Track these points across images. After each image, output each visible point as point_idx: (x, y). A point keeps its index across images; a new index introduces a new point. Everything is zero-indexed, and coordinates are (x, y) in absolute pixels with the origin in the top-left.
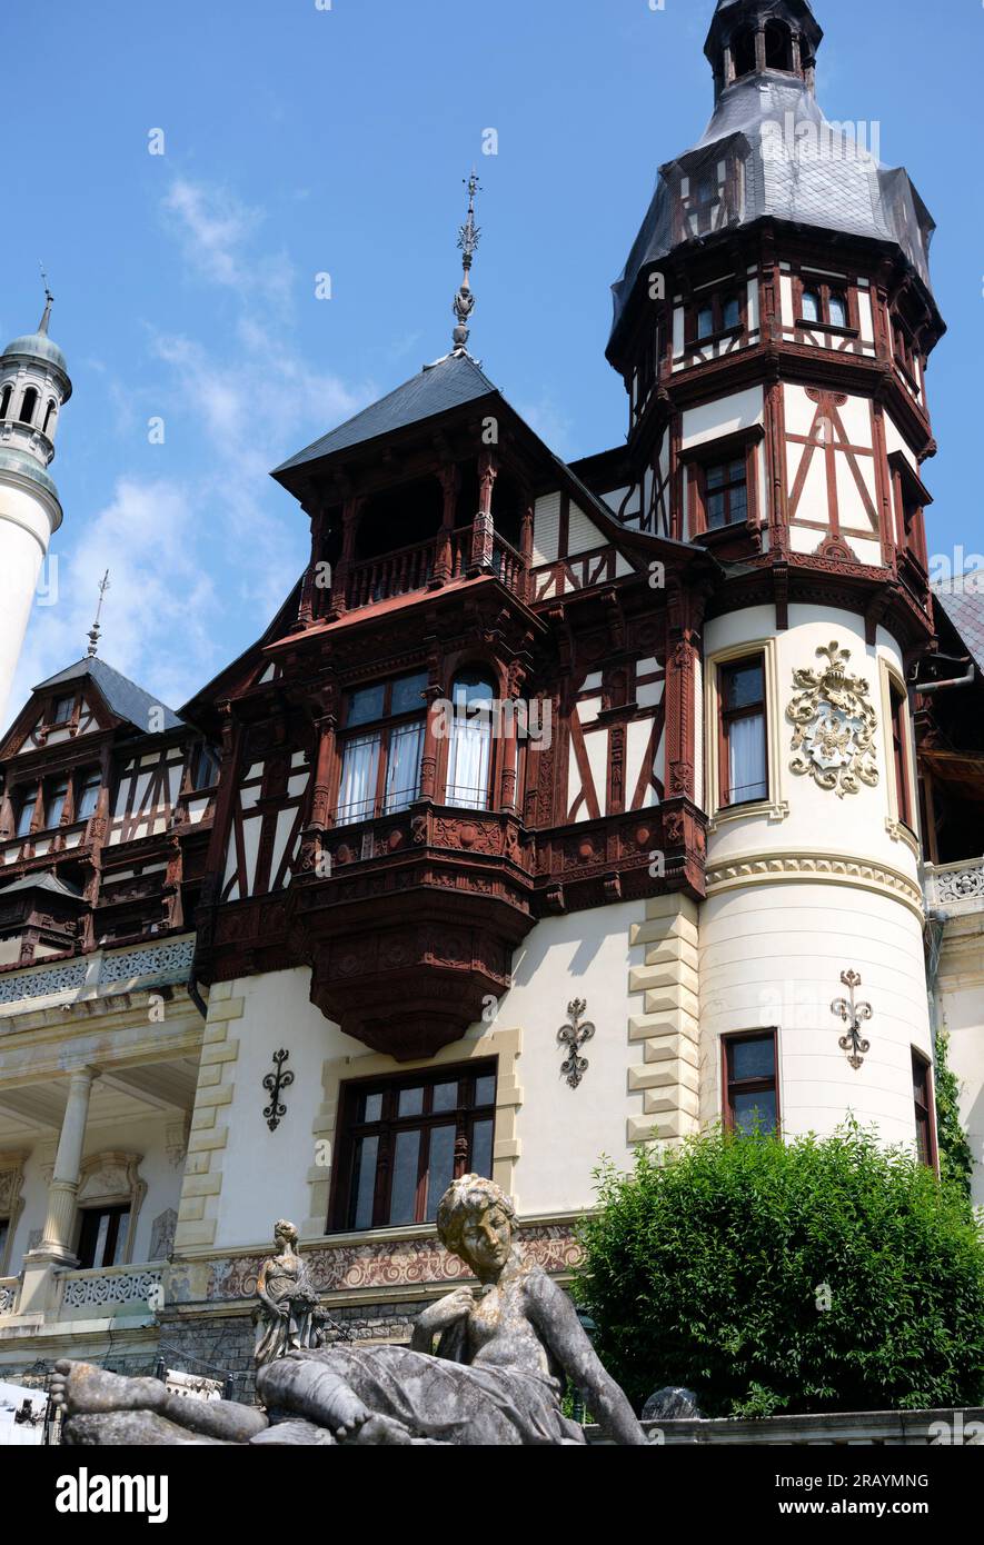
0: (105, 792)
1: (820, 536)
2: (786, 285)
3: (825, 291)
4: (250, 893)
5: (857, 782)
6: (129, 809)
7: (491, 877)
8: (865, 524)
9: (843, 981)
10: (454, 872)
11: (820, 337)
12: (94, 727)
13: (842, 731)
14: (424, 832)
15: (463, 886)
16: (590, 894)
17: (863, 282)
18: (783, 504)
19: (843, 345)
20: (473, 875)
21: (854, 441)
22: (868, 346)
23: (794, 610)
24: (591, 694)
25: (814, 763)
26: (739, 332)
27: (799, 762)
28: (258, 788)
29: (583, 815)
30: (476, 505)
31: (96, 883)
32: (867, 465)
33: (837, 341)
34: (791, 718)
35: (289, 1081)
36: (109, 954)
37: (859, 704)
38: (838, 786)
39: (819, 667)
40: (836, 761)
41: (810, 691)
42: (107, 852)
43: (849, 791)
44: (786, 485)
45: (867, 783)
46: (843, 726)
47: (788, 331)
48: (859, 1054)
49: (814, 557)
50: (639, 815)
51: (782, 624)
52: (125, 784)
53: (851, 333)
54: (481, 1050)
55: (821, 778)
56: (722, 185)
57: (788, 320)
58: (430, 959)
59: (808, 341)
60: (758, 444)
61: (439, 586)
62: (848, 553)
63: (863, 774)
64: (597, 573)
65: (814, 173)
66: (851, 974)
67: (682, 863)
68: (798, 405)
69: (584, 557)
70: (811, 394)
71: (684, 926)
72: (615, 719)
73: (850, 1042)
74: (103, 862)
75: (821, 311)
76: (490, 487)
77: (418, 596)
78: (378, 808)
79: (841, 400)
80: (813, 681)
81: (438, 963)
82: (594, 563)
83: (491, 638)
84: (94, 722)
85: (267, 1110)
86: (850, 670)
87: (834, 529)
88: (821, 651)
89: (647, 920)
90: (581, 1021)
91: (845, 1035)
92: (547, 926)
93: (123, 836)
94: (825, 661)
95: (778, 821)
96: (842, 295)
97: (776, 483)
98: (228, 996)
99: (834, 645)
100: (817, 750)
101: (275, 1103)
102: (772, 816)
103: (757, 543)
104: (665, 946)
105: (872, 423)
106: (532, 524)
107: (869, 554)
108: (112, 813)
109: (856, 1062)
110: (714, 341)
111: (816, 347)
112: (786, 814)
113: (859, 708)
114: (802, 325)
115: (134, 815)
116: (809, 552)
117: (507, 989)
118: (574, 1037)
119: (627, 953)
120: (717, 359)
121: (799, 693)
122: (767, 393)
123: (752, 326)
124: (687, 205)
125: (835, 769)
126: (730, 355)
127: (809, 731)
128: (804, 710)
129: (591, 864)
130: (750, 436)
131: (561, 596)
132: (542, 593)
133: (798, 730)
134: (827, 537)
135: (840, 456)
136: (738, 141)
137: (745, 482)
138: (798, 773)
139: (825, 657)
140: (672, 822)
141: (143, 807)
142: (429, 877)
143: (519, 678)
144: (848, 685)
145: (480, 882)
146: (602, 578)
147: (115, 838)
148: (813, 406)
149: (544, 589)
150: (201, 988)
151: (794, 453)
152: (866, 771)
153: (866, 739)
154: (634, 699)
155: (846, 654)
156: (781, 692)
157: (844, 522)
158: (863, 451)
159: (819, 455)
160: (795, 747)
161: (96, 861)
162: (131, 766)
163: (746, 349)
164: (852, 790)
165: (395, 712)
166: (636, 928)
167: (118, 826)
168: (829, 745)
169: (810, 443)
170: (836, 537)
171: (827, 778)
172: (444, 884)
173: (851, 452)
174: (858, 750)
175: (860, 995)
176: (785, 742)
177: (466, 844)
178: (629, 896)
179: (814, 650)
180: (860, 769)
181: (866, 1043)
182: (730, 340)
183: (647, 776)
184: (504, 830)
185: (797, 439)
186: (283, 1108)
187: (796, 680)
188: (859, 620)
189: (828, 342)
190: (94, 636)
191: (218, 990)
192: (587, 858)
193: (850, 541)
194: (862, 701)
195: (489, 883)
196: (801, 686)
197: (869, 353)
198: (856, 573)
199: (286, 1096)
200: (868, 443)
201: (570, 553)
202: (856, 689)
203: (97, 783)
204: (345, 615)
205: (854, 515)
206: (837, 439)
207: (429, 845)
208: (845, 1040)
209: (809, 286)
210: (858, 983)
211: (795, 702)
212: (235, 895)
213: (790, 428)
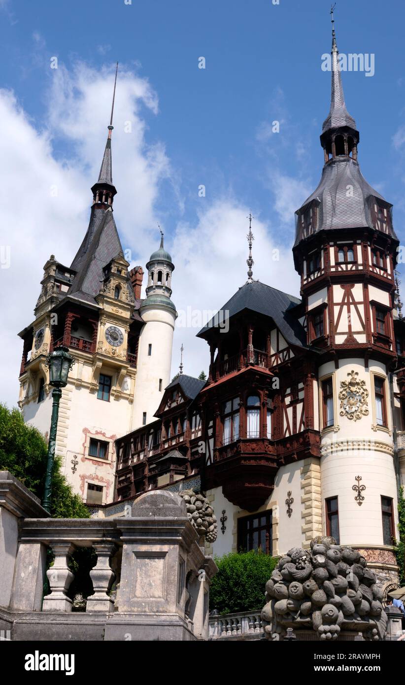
0: (188, 422)
1: (345, 337)
2: (332, 250)
3: (346, 248)
4: (212, 462)
5: (361, 415)
6: (196, 427)
7: (260, 459)
8: (360, 329)
9: (356, 479)
10: (250, 459)
11: (344, 266)
12: (182, 401)
13: (355, 400)
14: (240, 448)
15: (253, 463)
16: (289, 460)
17: (359, 242)
18: (334, 328)
19: (352, 267)
20: (255, 459)
21: (357, 300)
22: (360, 265)
23: (341, 361)
24: (289, 395)
25: (346, 412)
26: (319, 270)
27: (342, 412)
28: (212, 429)
29: (287, 435)
30: (248, 343)
31: (189, 452)
32: (361, 308)
33: (350, 266)
34: (340, 398)
35: (226, 519)
36: (184, 481)
37: (362, 389)
38: (355, 418)
39: (348, 379)
40: (353, 410)
41: (345, 388)
42: (192, 442)
43: (358, 419)
44: (334, 321)
45: (364, 415)
46: (356, 398)
47: (333, 267)
48: (361, 501)
49: (343, 344)
50: (300, 433)
51: (337, 367)
52: (194, 418)
53: (355, 263)
54: (268, 508)
55: (349, 416)
56: (312, 218)
57: (333, 263)
58: (247, 485)
59: (340, 269)
60: (326, 309)
61: (240, 370)
62: (355, 340)
63: (363, 412)
64: (286, 356)
65: (341, 206)
66: (358, 477)
67: (309, 449)
68: (338, 292)
69: (282, 351)
70: (342, 287)
71: (314, 467)
72: (293, 403)
73: (358, 498)
74: (191, 445)
75: (345, 256)
76: (251, 335)
77: (235, 374)
78: (232, 440)
79: (353, 286)
80: (346, 385)
81: (250, 485)
82: (285, 353)
83: (254, 386)
84: (182, 399)
85: (222, 528)
86: (359, 379)
87: (350, 333)
88: (349, 374)
89: (305, 466)
90: (291, 497)
91: (357, 496)
92: (282, 468)
93: (195, 436)
94: (350, 377)
95: (337, 432)
96: (352, 248)
97: (331, 321)
98: (210, 494)
99: (353, 372)
100: (347, 408)
101: (223, 526)
102: (335, 430)
103: (326, 343)
104: (308, 474)
105: (363, 291)
106: (270, 340)
107: (361, 339)
108: (191, 428)
109: (360, 504)
110: (313, 273)
111: (343, 271)
112: (339, 429)
113: (362, 391)
114: (338, 264)
115: (197, 429)
116: (342, 343)
117: (273, 489)
118: (289, 502)
119: (300, 476)
120: (315, 279)
121: (342, 389)
122: (328, 290)
123: (323, 268)
124: (303, 225)
125: (353, 413)
126: (318, 277)
127: (345, 402)
128: (343, 395)
129: (290, 450)
130: (323, 306)
131: (278, 365)
132: (273, 363)
133: (342, 402)
134: (348, 337)
135: (352, 307)
136: (314, 202)
137: (322, 322)
138: (342, 416)
139: (350, 376)
140: (306, 436)
141: (199, 426)
142: (243, 462)
143: (266, 394)
144: (358, 384)
145: (258, 461)
146: (287, 359)
147: (193, 438)
148: (342, 291)
149: (274, 362)
150: (204, 493)
151: (336, 309)
152: (365, 411)
153: (364, 400)
154: (298, 396)
155: (357, 374)
156: (337, 389)
157: (353, 330)
158: (360, 303)
159: (345, 307)
160: (341, 407)
161: (188, 445)
162: (195, 412)
163: (321, 275)
164: (359, 418)
165: (234, 409)
166: (302, 468)
167: (193, 433)
168: (351, 405)
169: (342, 305)
170: (350, 336)
171: (351, 416)
172: (247, 463)
173: (355, 304)
174: (361, 405)
175: (361, 483)
176: (338, 406)
177: (253, 450)
178: (299, 459)
179: (347, 374)
180: (362, 411)
181: (363, 497)
182: (317, 272)
183: (302, 422)
184: (264, 444)
185: (337, 304)
186: (225, 527)
187: (342, 386)
188: (362, 361)
189: (347, 267)
190: (181, 368)
191: (208, 493)
192: (289, 448)
193: (356, 336)
194: (363, 388)
195: (260, 460)
196: (343, 387)
197: (361, 268)
198: (358, 347)
199: (226, 524)
200: (362, 300)
201: (280, 350)
202: (361, 384)
203: (186, 419)
204: (219, 379)
205: (357, 326)
206: (351, 301)
207: (242, 452)
208: (356, 497)
209: (340, 248)
210: (361, 479)
211: (341, 392)
212: (209, 464)
213: (335, 301)
